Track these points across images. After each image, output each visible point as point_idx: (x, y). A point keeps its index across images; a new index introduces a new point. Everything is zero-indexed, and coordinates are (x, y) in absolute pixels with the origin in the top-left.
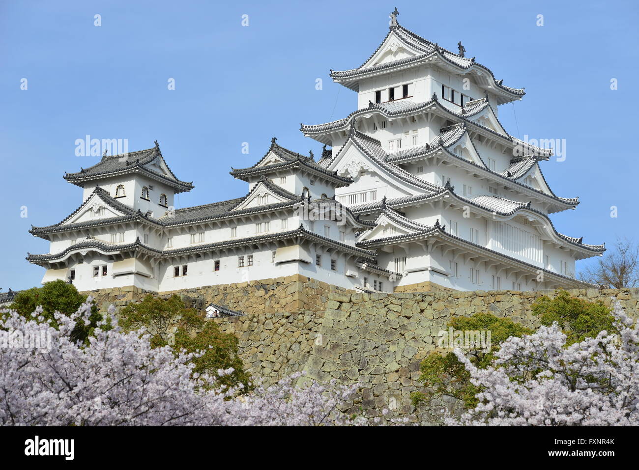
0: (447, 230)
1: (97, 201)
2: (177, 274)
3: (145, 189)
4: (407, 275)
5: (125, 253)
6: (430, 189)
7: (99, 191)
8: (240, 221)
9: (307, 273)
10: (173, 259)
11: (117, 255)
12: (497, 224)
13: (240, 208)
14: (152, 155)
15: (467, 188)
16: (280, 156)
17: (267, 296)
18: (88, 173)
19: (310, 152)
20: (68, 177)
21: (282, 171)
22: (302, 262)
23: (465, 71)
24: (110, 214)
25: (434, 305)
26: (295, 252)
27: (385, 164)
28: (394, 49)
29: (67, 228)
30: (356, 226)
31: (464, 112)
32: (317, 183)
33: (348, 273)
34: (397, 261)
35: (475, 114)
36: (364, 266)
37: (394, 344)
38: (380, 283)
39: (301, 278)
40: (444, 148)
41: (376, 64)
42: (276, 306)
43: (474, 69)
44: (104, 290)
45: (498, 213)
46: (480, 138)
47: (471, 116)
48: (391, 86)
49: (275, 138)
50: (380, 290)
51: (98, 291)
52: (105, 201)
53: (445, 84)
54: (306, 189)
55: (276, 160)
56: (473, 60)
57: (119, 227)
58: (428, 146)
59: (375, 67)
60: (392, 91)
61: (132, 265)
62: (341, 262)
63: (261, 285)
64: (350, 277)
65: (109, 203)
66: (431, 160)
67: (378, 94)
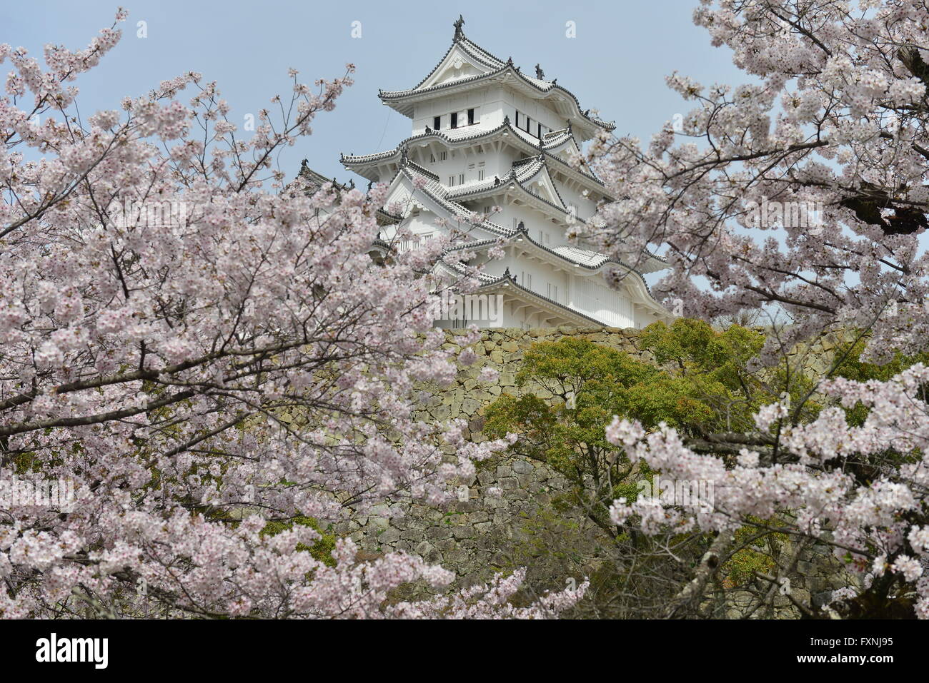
0: (519, 281)
6: (499, 232)
12: (579, 279)
15: (544, 235)
19: (351, 181)
23: (544, 95)
25: (505, 345)
27: (444, 202)
28: (458, 66)
31: (542, 143)
35: (555, 147)
37: (449, 395)
40: (520, 184)
41: (435, 84)
43: (555, 93)
45: (581, 265)
46: (561, 177)
47: (551, 148)
48: (454, 111)
49: (306, 160)
53: (519, 109)
56: (554, 82)
58: (497, 181)
59: (436, 86)
60: (454, 117)
66: (501, 197)
67: (437, 120)
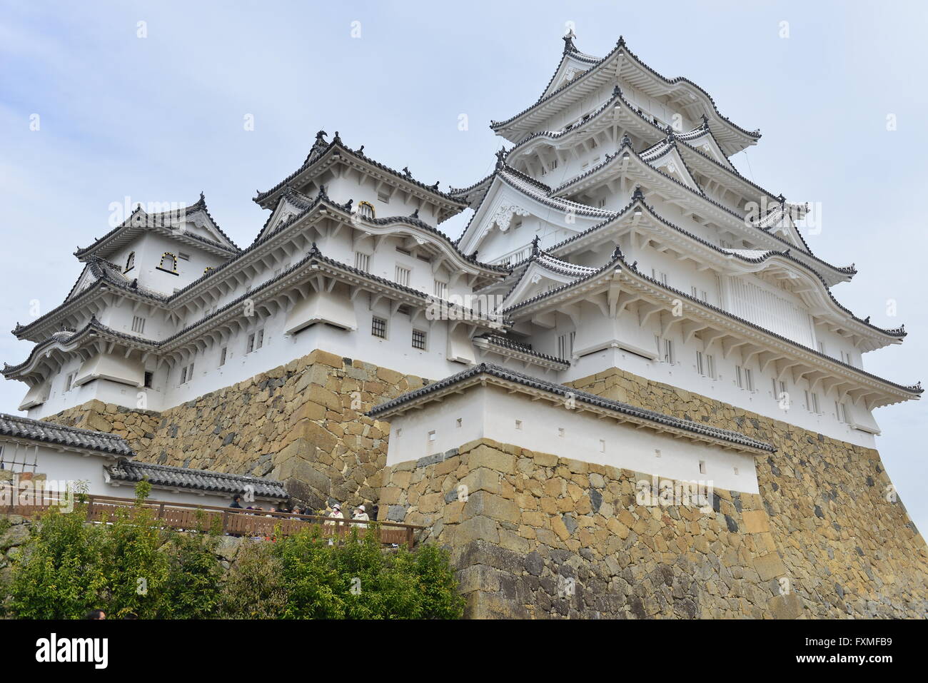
2: (184, 379)
3: (169, 257)
4: (577, 360)
5: (91, 346)
9: (344, 350)
10: (180, 355)
12: (737, 284)
17: (270, 401)
23: (671, 87)
27: (544, 198)
28: (570, 77)
32: (395, 200)
33: (454, 357)
34: (562, 340)
35: (689, 139)
36: (486, 344)
39: (323, 359)
45: (736, 255)
54: (367, 206)
61: (96, 364)
62: (437, 336)
63: (268, 381)
64: (459, 362)
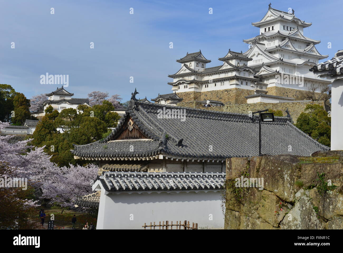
1: (184, 68)
2: (206, 87)
3: (197, 64)
4: (269, 84)
5: (191, 82)
6: (277, 60)
7: (185, 65)
8: (221, 73)
9: (238, 87)
10: (204, 83)
11: (189, 83)
12: (298, 67)
13: (221, 69)
14: (199, 54)
15: (290, 56)
16: (231, 54)
17: (228, 94)
18: (182, 60)
20: (177, 61)
21: (232, 59)
22: (236, 84)
24: (188, 71)
26: (234, 82)
27: (264, 52)
28: (270, 16)
29: (177, 75)
30: (253, 72)
32: (242, 61)
33: (251, 86)
34: (267, 80)
35: (293, 34)
36: (256, 83)
38: (262, 87)
39: (236, 89)
40: (280, 47)
42: (230, 96)
43: (294, 20)
44: (187, 92)
48: (269, 27)
50: (262, 89)
51: (185, 92)
52: (186, 68)
53: (284, 25)
54: (238, 63)
55: (230, 56)
56: (294, 17)
57: (190, 75)
58: (276, 46)
59: (264, 21)
60: (269, 28)
61: (193, 85)
62: (249, 83)
63: (226, 91)
64: (252, 86)
65: (187, 68)
66: (277, 50)
67: (265, 29)
